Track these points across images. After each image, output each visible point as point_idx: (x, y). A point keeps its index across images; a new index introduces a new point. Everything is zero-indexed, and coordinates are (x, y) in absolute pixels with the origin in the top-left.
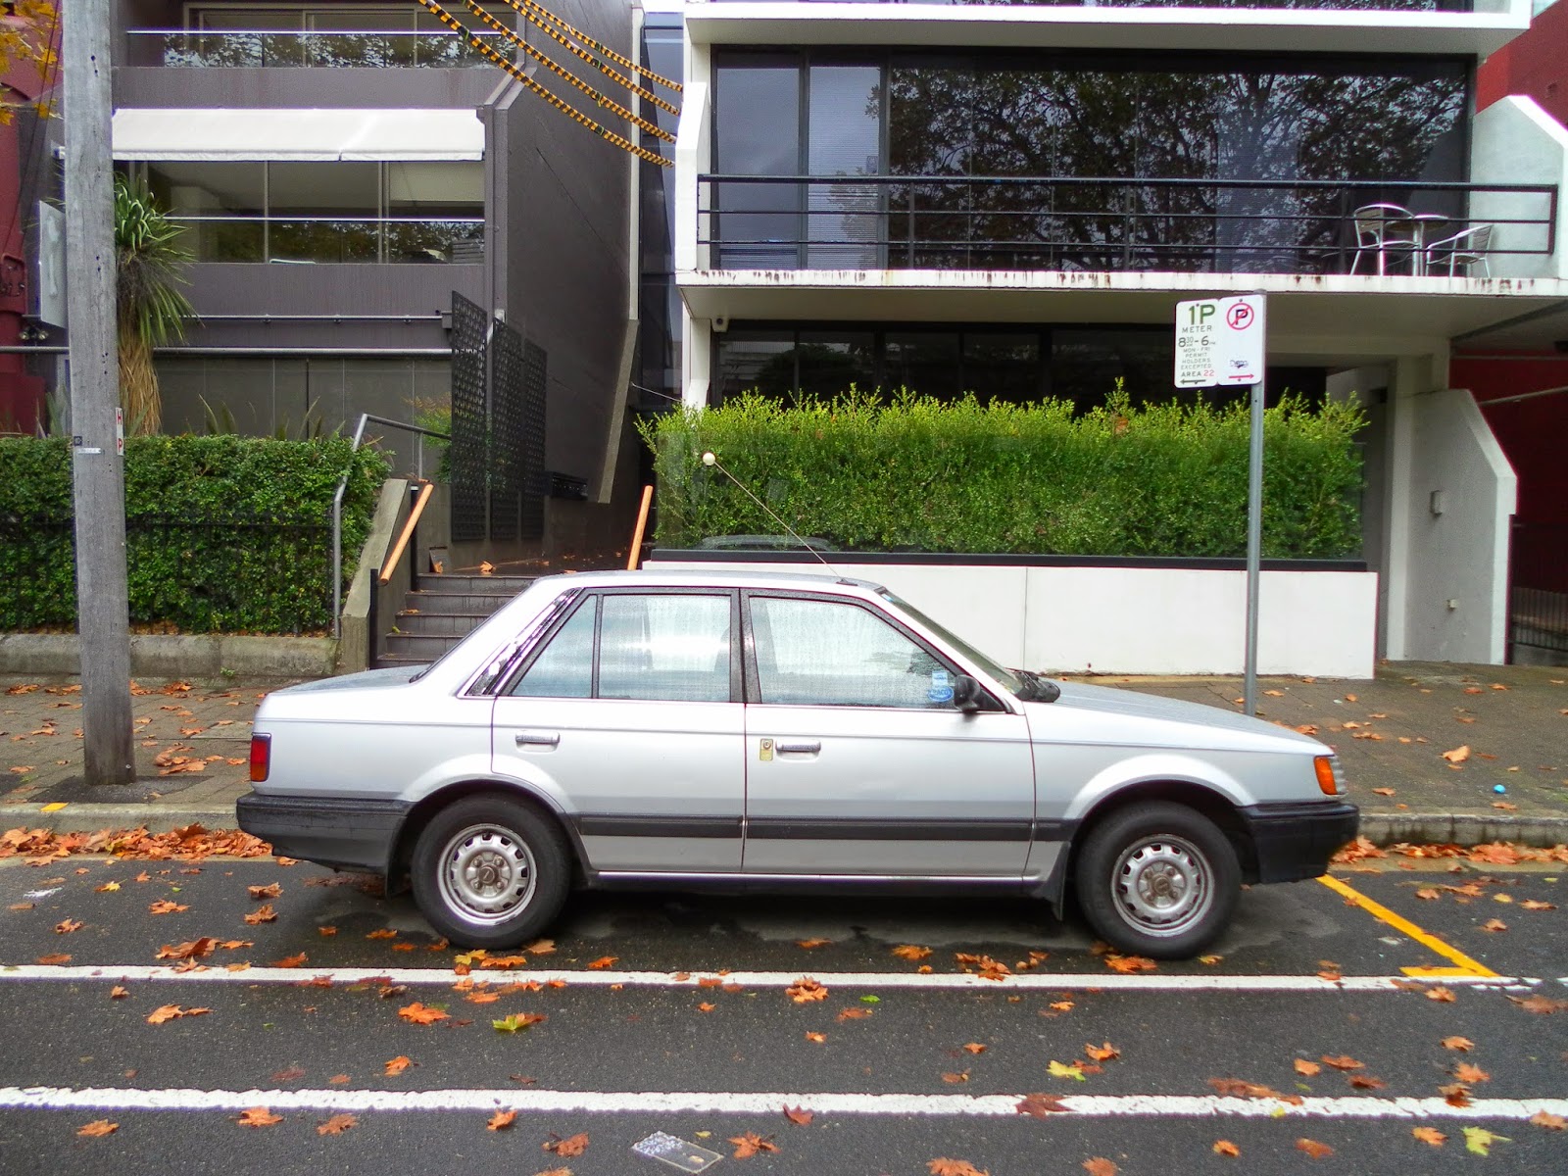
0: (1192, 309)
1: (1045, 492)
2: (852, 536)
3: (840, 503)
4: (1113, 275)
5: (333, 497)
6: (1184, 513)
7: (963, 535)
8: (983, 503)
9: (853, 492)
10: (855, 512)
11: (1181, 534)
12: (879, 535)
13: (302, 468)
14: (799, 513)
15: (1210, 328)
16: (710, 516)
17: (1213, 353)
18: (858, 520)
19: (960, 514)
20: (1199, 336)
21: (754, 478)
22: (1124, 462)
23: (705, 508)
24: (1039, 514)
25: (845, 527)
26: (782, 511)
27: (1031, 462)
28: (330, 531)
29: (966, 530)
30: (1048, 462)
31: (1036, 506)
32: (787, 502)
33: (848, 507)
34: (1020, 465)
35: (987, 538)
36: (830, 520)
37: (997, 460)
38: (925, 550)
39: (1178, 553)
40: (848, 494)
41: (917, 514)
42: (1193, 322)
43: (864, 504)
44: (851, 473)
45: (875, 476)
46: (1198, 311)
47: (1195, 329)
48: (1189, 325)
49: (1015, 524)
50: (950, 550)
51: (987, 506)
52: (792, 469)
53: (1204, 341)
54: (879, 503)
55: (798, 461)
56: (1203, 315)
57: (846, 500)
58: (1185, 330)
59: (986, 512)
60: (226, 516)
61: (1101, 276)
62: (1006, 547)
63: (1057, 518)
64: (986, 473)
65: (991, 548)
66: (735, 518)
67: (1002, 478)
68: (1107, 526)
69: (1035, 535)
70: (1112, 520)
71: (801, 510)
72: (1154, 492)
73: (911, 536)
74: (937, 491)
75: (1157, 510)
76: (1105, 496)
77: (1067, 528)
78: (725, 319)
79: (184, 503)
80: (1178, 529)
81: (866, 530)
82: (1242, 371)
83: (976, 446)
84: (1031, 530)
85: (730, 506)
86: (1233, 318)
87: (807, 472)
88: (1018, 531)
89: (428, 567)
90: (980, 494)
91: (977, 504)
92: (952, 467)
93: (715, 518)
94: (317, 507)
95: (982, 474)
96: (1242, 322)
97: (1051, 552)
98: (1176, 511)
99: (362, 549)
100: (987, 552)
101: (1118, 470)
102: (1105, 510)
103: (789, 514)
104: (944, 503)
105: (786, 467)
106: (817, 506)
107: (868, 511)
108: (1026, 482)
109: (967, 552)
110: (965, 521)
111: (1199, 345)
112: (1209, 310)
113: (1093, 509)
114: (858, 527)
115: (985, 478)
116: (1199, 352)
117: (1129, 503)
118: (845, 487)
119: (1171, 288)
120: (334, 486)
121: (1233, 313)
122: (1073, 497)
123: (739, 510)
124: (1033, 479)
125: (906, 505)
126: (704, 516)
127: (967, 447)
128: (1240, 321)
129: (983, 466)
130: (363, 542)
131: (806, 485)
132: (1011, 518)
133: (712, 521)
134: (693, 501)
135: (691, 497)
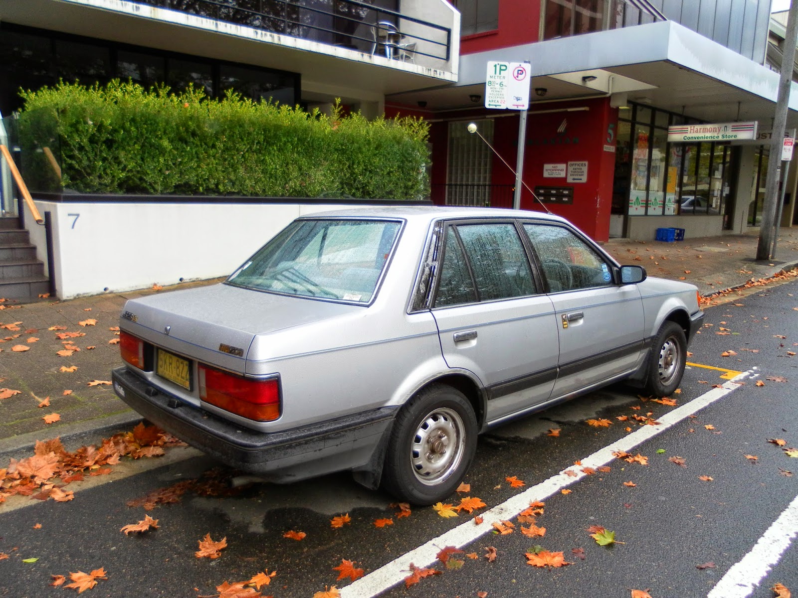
0: (495, 66)
1: (304, 161)
2: (202, 185)
3: (193, 164)
4: (282, 37)
6: (365, 175)
7: (264, 185)
8: (274, 166)
9: (201, 156)
10: (202, 170)
11: (364, 186)
12: (217, 185)
14: (167, 169)
15: (504, 77)
16: (105, 170)
17: (505, 91)
18: (205, 175)
19: (262, 173)
20: (498, 81)
21: (135, 143)
22: (340, 146)
23: (101, 163)
24: (302, 174)
25: (197, 180)
26: (156, 168)
27: (297, 144)
29: (265, 182)
30: (306, 143)
31: (300, 169)
32: (158, 161)
33: (199, 166)
34: (292, 145)
35: (277, 188)
36: (187, 175)
37: (281, 141)
38: (244, 195)
39: (362, 197)
40: (198, 158)
41: (239, 172)
42: (495, 73)
43: (208, 165)
44: (199, 144)
45: (214, 146)
46: (498, 67)
47: (496, 77)
48: (494, 75)
49: (290, 180)
50: (257, 194)
51: (276, 169)
52: (161, 138)
53: (501, 84)
54: (217, 164)
55: (165, 132)
56: (501, 70)
57: (197, 162)
58: (491, 77)
59: (276, 172)
61: (276, 35)
62: (286, 193)
63: (310, 177)
64: (275, 148)
65: (279, 194)
66: (123, 172)
67: (283, 152)
68: (333, 182)
69: (300, 186)
70: (335, 178)
71: (169, 168)
72: (353, 164)
73: (236, 186)
74: (249, 158)
75: (354, 173)
76: (332, 165)
77: (315, 182)
80: (363, 184)
81: (210, 182)
82: (519, 103)
83: (269, 131)
84: (298, 184)
85: (119, 163)
86: (516, 74)
87: (171, 141)
88: (291, 184)
90: (272, 161)
91: (271, 167)
92: (257, 144)
93: (109, 171)
95: (273, 149)
96: (521, 77)
97: (308, 196)
98: (362, 174)
100: (276, 196)
101: (336, 150)
102: (332, 172)
103: (160, 171)
104: (254, 166)
105: (157, 136)
106: (179, 165)
108: (295, 155)
109: (266, 196)
110: (265, 177)
111: (498, 86)
112: (504, 68)
113: (327, 173)
114: (204, 180)
115: (275, 151)
116: (498, 90)
117: (343, 169)
118: (196, 153)
119: (309, 49)
121: (516, 71)
122: (317, 165)
123: (125, 167)
124: (298, 153)
125: (233, 166)
126: (100, 169)
127: (265, 130)
128: (520, 76)
129: (273, 144)
131: (171, 150)
132: (288, 177)
133: (107, 174)
134: (91, 158)
135: (90, 155)
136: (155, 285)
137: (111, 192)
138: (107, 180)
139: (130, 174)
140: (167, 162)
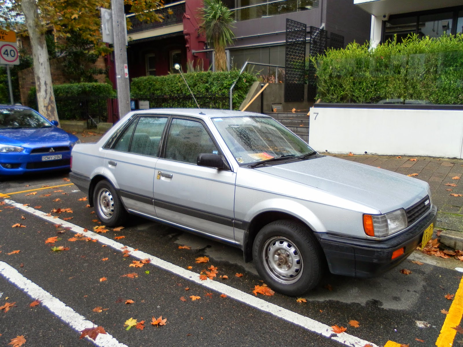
3: (384, 85)
5: (230, 88)
7: (438, 96)
8: (448, 82)
9: (389, 79)
10: (390, 88)
13: (224, 80)
14: (367, 89)
16: (335, 91)
18: (391, 91)
19: (437, 87)
23: (333, 88)
25: (385, 94)
26: (361, 88)
28: (229, 98)
29: (439, 94)
32: (363, 85)
33: (387, 86)
35: (449, 98)
37: (457, 63)
38: (420, 104)
40: (387, 81)
41: (417, 88)
43: (394, 84)
45: (399, 72)
51: (450, 84)
52: (365, 72)
54: (400, 84)
55: (368, 68)
57: (386, 83)
59: (450, 86)
60: (206, 95)
62: (458, 102)
64: (451, 69)
65: (451, 102)
66: (343, 92)
74: (427, 78)
78: (387, 15)
79: (198, 91)
85: (342, 87)
87: (371, 73)
89: (271, 110)
90: (447, 78)
91: (445, 83)
94: (226, 91)
95: (449, 69)
99: (241, 104)
100: (448, 104)
103: (363, 90)
104: (430, 83)
105: (363, 71)
106: (375, 86)
107: (395, 87)
109: (439, 104)
110: (439, 90)
114: (390, 94)
115: (451, 71)
118: (386, 78)
120: (231, 85)
123: (345, 89)
125: (412, 84)
126: (332, 90)
129: (450, 65)
130: (242, 102)
131: (370, 78)
133: (335, 93)
134: (329, 86)
135: (328, 84)
136: (351, 153)
137: (336, 102)
138: (335, 97)
139: (346, 92)
140: (368, 85)
